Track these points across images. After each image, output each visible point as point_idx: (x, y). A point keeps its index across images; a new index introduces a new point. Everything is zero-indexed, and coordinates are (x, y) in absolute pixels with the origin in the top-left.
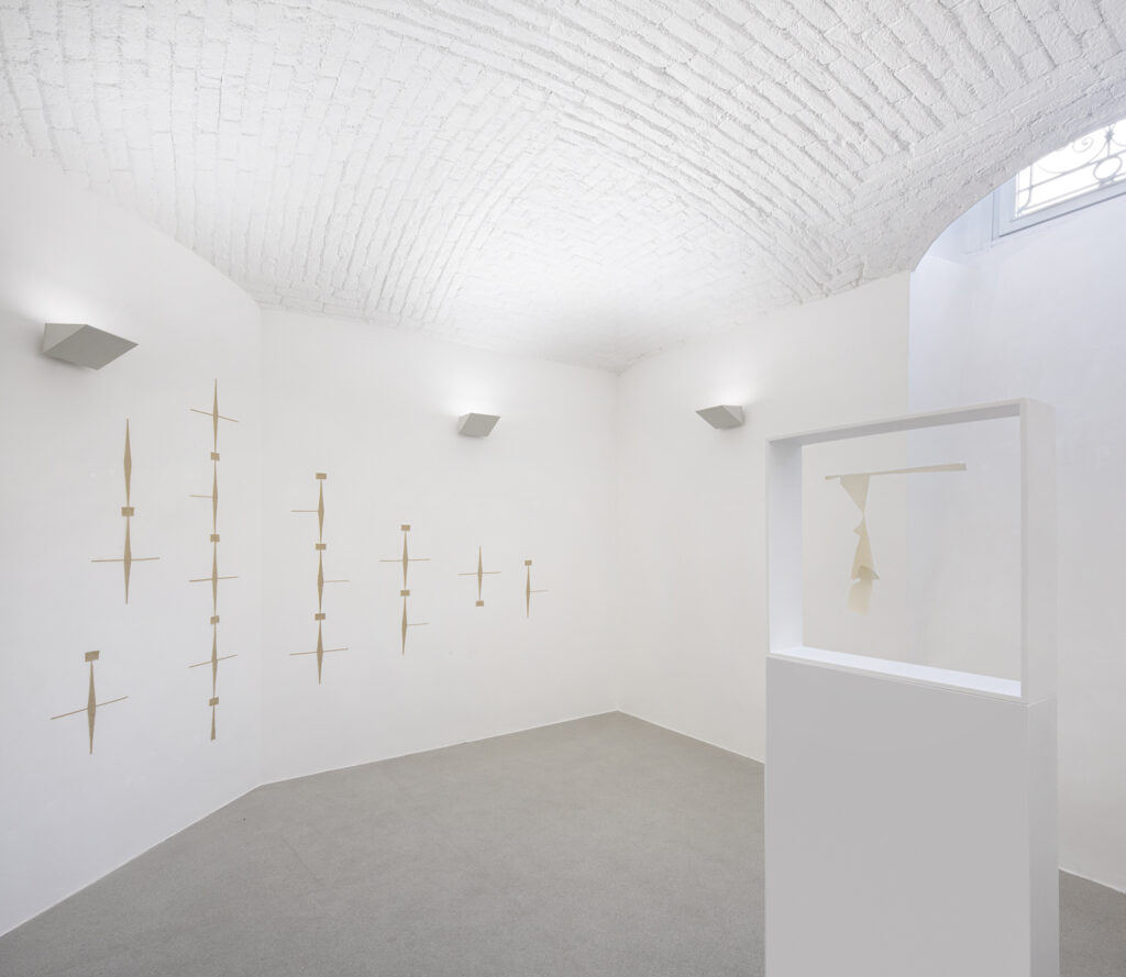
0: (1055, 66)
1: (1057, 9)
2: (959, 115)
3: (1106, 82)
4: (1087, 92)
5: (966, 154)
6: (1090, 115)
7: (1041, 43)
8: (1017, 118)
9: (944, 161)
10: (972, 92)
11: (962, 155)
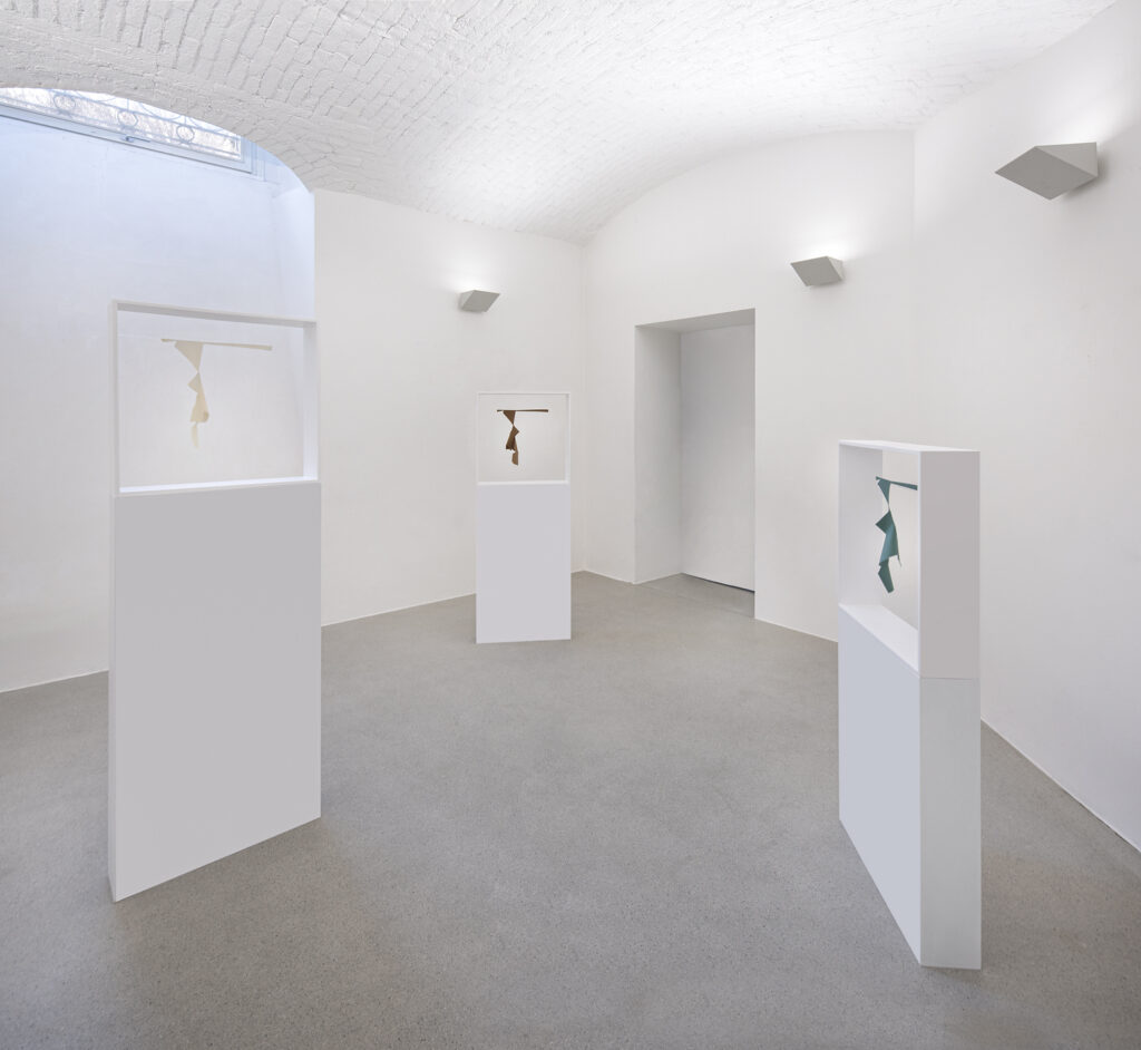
0: (139, 46)
1: (166, 19)
2: (57, 20)
3: (158, 78)
4: (146, 75)
5: (38, 49)
6: (136, 88)
7: (142, 28)
8: (94, 56)
9: (17, 40)
10: (79, 15)
11: (35, 47)
